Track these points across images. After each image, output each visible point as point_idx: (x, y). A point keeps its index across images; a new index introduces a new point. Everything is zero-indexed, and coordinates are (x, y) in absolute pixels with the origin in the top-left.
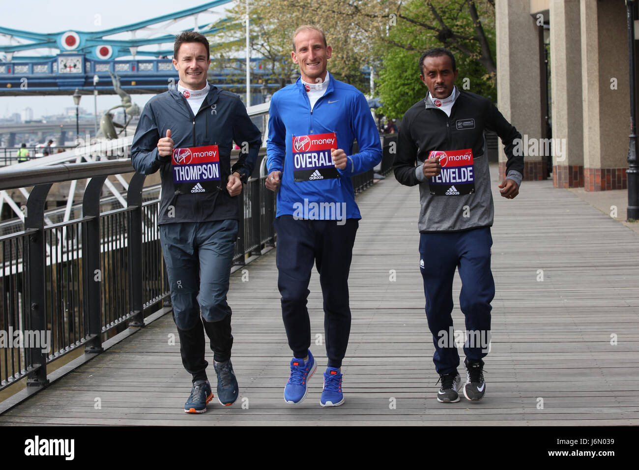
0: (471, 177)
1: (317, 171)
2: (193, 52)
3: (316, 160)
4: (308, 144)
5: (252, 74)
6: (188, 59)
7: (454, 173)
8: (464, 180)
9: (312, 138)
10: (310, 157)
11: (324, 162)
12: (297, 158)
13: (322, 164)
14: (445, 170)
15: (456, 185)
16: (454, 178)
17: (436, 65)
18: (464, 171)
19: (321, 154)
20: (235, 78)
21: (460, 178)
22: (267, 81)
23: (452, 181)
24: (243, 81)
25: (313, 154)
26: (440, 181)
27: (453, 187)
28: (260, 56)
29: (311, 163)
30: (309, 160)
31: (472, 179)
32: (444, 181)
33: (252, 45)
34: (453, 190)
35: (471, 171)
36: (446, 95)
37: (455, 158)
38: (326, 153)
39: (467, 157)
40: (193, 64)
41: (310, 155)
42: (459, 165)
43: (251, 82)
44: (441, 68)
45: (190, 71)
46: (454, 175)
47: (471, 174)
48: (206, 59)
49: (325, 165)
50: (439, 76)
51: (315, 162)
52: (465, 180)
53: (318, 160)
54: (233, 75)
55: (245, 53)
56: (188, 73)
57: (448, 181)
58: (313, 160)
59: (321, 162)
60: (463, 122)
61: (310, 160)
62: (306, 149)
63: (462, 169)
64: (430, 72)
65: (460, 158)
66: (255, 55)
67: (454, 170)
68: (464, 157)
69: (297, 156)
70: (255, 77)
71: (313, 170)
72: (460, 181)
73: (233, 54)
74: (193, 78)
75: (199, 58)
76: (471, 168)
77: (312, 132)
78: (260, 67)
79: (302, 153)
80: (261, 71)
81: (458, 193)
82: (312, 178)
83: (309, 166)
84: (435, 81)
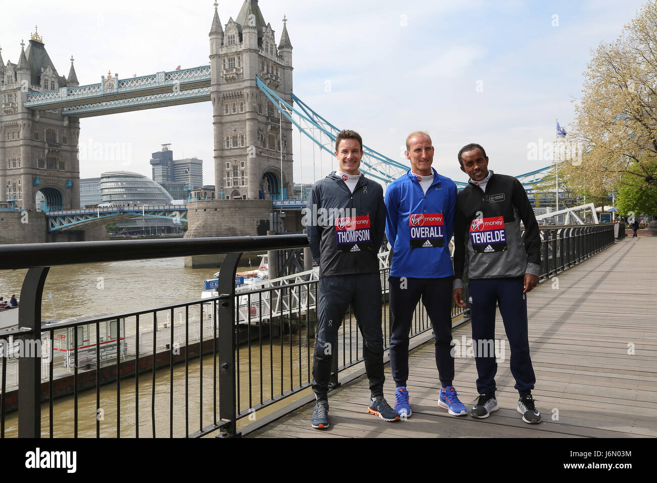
0: (503, 237)
1: (428, 241)
2: (348, 146)
3: (428, 232)
4: (422, 220)
5: (559, 198)
6: (345, 151)
7: (489, 235)
8: (497, 240)
9: (426, 216)
10: (423, 230)
11: (433, 234)
12: (413, 230)
13: (432, 236)
14: (483, 233)
15: (492, 244)
16: (490, 239)
17: (471, 157)
18: (497, 233)
19: (432, 228)
20: (552, 201)
21: (494, 238)
22: (565, 201)
23: (488, 241)
24: (555, 202)
25: (426, 228)
26: (479, 242)
27: (489, 246)
28: (562, 191)
29: (424, 234)
30: (422, 232)
31: (504, 240)
32: (482, 242)
33: (559, 186)
34: (489, 248)
35: (502, 233)
36: (483, 177)
37: (490, 224)
38: (435, 228)
39: (499, 222)
40: (349, 156)
41: (423, 228)
42: (493, 229)
43: (558, 201)
44: (476, 158)
45: (346, 160)
46: (490, 237)
47: (503, 235)
48: (360, 151)
49: (434, 236)
50: (475, 164)
51: (427, 234)
52: (499, 240)
53: (429, 232)
54: (551, 199)
55: (556, 190)
56: (345, 162)
57: (485, 242)
58: (426, 232)
59: (431, 234)
60: (494, 196)
61: (424, 232)
62: (420, 224)
63: (496, 232)
64: (468, 163)
65: (493, 223)
66: (560, 191)
67: (489, 233)
68: (497, 223)
69: (413, 229)
70: (560, 200)
71: (425, 240)
72: (494, 241)
73: (550, 190)
74: (349, 166)
75: (354, 151)
76: (503, 231)
77: (425, 211)
78: (562, 196)
79: (417, 226)
80: (563, 197)
81: (494, 250)
82: (424, 246)
83: (422, 236)
84: (473, 169)
